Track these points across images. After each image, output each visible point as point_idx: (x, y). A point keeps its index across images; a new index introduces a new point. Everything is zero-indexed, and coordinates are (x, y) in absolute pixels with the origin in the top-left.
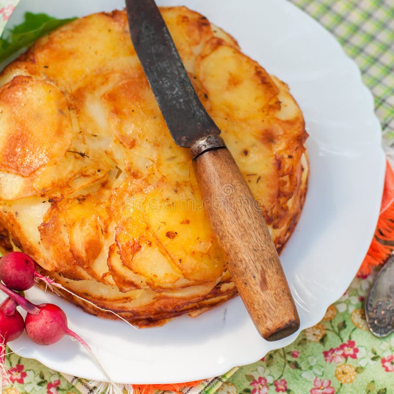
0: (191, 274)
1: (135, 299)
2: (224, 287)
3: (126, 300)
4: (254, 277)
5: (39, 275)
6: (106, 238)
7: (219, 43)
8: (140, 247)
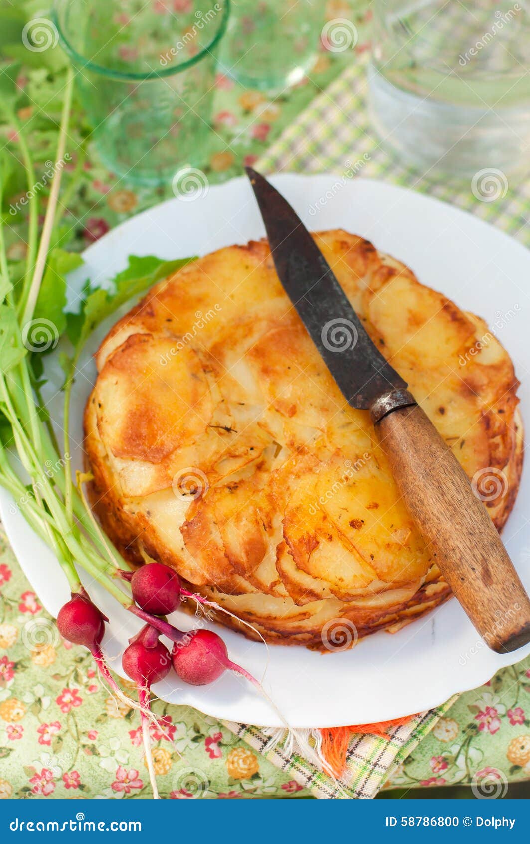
0: (388, 574)
1: (315, 614)
2: (431, 590)
3: (303, 617)
4: (473, 569)
5: (187, 593)
6: (271, 535)
7: (391, 273)
8: (318, 543)
